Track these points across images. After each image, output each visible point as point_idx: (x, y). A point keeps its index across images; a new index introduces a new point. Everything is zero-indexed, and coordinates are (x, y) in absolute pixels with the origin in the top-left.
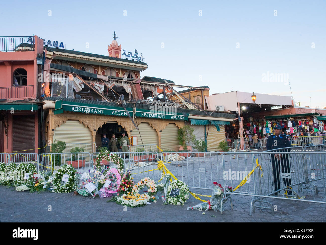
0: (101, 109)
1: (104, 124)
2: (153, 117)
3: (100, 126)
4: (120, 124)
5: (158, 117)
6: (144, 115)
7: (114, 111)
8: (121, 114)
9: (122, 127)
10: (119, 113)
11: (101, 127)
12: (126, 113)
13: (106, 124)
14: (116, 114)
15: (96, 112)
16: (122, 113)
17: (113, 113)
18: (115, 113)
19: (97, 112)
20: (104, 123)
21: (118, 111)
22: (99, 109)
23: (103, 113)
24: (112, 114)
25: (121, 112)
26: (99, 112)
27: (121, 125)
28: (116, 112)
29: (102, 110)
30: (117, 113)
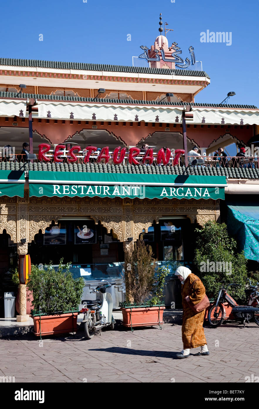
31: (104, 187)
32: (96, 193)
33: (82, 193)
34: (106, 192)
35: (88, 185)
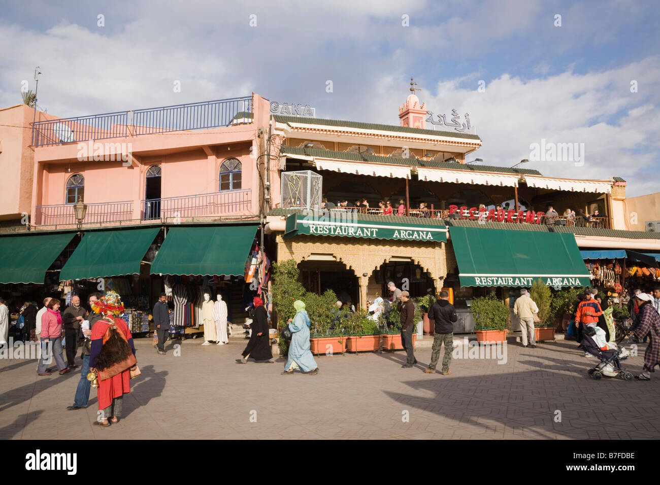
0: (371, 228)
1: (385, 263)
2: (502, 284)
3: (376, 267)
4: (418, 262)
5: (516, 284)
6: (481, 281)
7: (399, 231)
8: (412, 236)
9: (422, 269)
10: (409, 234)
11: (378, 269)
12: (424, 234)
13: (387, 262)
14: (402, 237)
15: (360, 234)
16: (416, 234)
17: (396, 234)
18: (400, 236)
19: (363, 234)
20: (385, 261)
21: (406, 231)
22: (367, 228)
23: (375, 235)
24: (394, 236)
25: (413, 231)
26: (366, 234)
27: (420, 265)
28: (403, 233)
29: (372, 230)
30: (404, 236)
31: (509, 278)
32: (504, 283)
33: (495, 284)
34: (511, 283)
35: (498, 277)
